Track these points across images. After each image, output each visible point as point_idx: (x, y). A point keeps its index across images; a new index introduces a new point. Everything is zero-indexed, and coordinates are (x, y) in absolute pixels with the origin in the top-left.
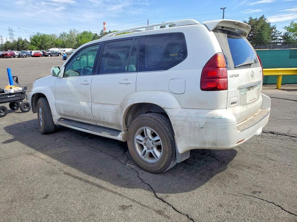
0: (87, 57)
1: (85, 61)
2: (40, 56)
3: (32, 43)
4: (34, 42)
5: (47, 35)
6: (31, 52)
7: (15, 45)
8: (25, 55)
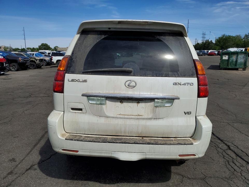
0: (237, 56)
1: (235, 60)
2: (214, 55)
3: (216, 44)
4: (218, 43)
5: (232, 36)
6: (208, 51)
7: (202, 46)
8: (201, 54)
